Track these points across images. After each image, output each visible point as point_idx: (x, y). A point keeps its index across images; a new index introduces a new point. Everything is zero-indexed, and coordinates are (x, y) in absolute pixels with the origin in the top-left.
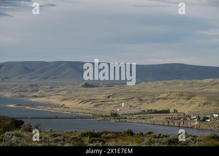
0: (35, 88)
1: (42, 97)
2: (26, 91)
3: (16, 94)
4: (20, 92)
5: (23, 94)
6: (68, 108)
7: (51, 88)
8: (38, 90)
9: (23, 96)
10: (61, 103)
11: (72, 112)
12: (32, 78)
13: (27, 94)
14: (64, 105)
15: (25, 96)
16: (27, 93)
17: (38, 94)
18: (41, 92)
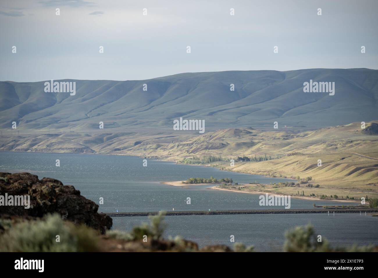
0: (246, 139)
1: (261, 160)
2: (223, 146)
3: (198, 155)
4: (206, 148)
5: (214, 153)
6: (318, 186)
7: (286, 137)
8: (252, 144)
9: (213, 160)
10: (304, 176)
11: (323, 197)
12: (245, 114)
13: (224, 153)
14: (310, 179)
15: (220, 160)
16: (226, 150)
17: (253, 152)
18: (258, 150)
